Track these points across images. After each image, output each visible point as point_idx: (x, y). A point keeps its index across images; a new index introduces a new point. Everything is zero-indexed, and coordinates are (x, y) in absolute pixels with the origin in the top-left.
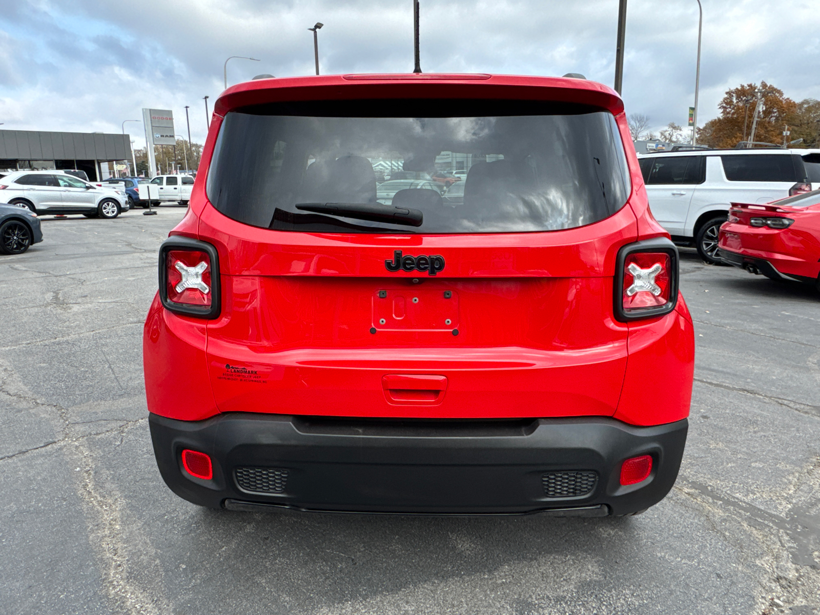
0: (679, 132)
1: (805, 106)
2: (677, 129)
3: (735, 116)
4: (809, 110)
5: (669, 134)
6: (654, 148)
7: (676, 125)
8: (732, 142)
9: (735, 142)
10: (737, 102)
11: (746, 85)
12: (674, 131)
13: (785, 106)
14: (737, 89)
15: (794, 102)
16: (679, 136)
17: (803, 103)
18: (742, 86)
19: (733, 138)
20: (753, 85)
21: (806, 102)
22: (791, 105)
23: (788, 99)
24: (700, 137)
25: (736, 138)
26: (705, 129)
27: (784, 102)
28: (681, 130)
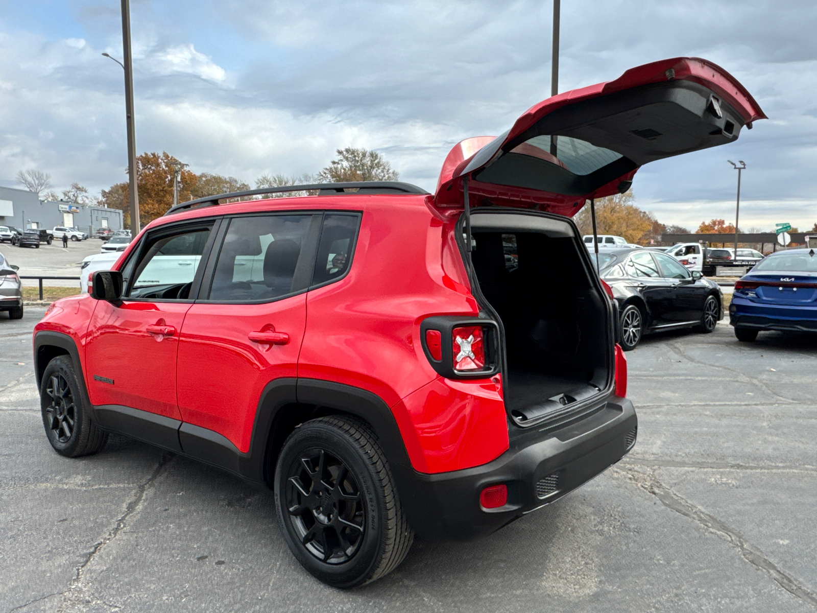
0: (84, 194)
1: (204, 179)
2: (82, 191)
3: (143, 182)
4: (208, 182)
5: (74, 195)
6: (68, 210)
7: (80, 186)
8: (145, 207)
9: (147, 208)
10: (143, 169)
11: (149, 154)
12: (78, 192)
13: (187, 178)
14: (141, 156)
15: (194, 175)
16: (85, 199)
17: (201, 177)
18: (146, 154)
19: (145, 205)
20: (156, 154)
21: (203, 175)
22: (192, 177)
23: (189, 171)
24: (107, 200)
25: (148, 204)
26: (110, 193)
27: (186, 174)
28: (86, 192)
